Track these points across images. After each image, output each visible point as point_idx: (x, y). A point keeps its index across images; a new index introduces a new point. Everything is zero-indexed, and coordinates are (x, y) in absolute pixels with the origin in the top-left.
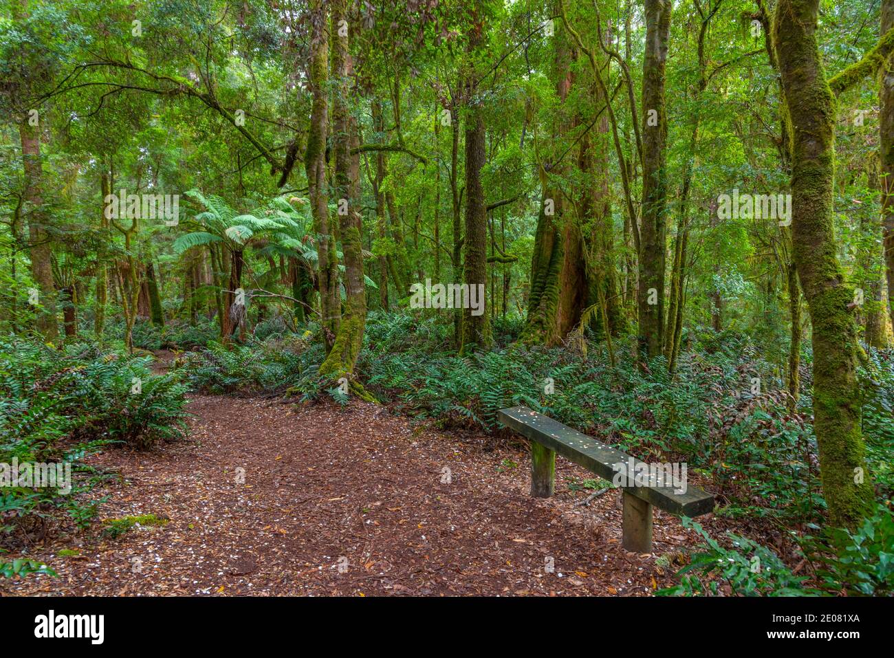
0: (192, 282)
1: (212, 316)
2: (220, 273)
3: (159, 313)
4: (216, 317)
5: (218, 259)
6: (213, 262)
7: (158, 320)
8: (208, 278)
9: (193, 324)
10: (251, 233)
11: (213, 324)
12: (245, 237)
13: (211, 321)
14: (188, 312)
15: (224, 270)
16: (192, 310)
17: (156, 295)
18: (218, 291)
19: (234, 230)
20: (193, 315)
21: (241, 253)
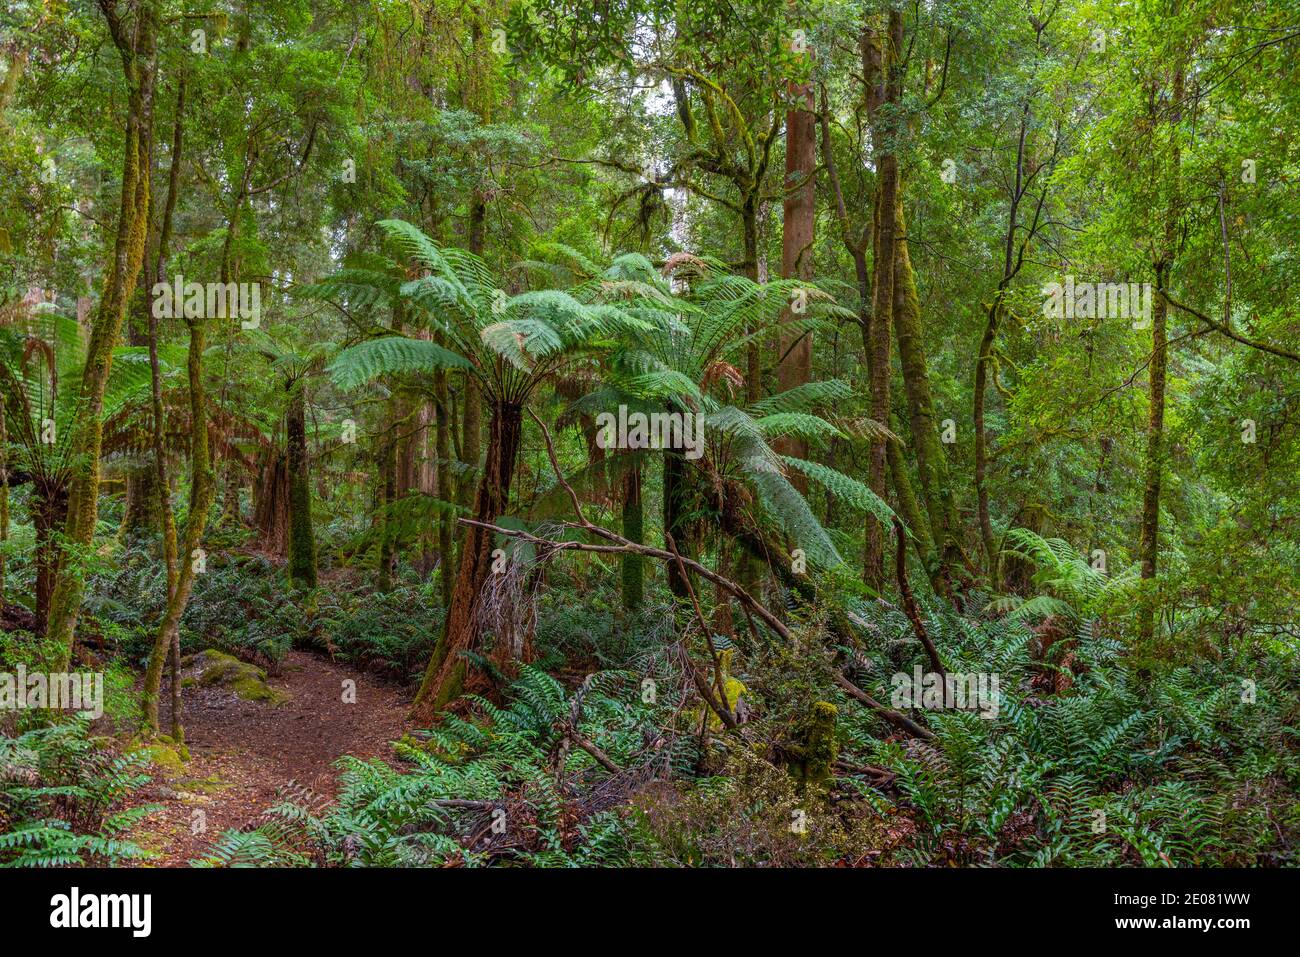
0: (390, 485)
1: (428, 568)
2: (456, 466)
3: (308, 554)
4: (436, 572)
5: (454, 430)
6: (441, 435)
7: (304, 572)
8: (428, 479)
9: (384, 587)
10: (556, 342)
11: (428, 587)
12: (537, 350)
13: (424, 580)
14: (375, 554)
15: (467, 455)
16: (385, 550)
17: (306, 511)
18: (445, 516)
19: (507, 329)
20: (385, 562)
21: (518, 408)
